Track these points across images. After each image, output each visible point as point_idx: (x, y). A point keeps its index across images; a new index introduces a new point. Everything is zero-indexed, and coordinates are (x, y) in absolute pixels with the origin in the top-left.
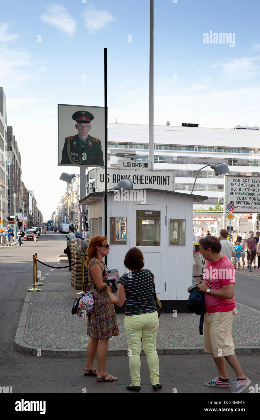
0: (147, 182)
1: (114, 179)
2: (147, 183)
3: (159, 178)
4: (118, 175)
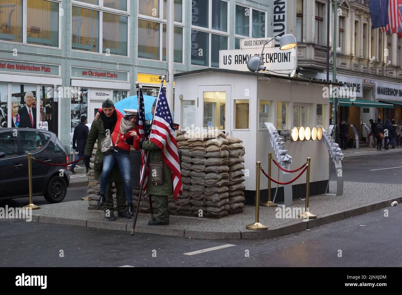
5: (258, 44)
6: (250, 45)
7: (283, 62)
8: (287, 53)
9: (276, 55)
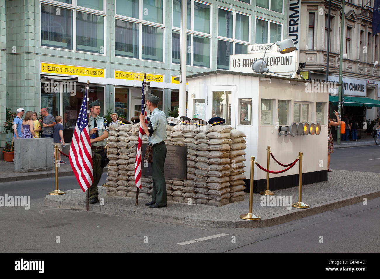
0: (272, 63)
1: (244, 63)
2: (272, 65)
3: (282, 58)
4: (247, 59)
5: (263, 49)
6: (256, 50)
7: (285, 65)
8: (289, 57)
9: (279, 58)
